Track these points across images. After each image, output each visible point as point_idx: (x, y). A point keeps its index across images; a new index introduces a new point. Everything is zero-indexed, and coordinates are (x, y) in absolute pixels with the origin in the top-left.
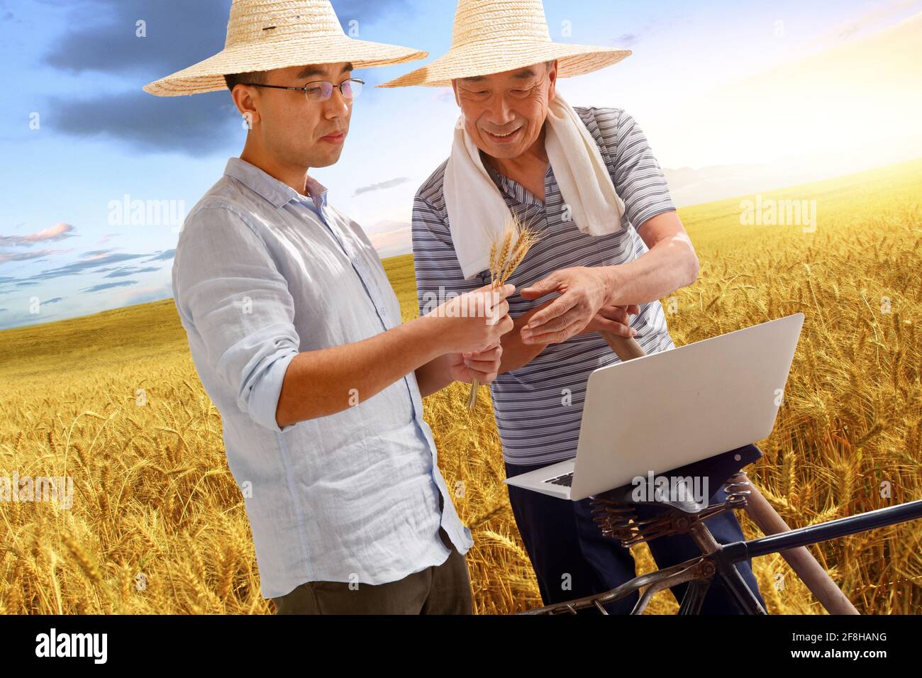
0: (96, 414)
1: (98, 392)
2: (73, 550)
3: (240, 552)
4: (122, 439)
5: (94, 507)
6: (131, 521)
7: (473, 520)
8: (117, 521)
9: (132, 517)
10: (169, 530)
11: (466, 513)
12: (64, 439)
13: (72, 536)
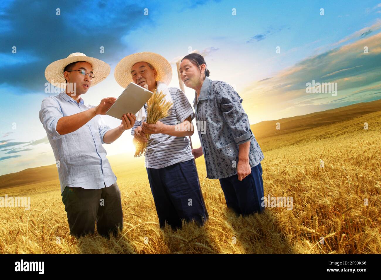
0: (39, 210)
1: (39, 204)
2: (32, 252)
3: (98, 251)
4: (49, 218)
5: (39, 238)
6: (53, 243)
7: (190, 239)
8: (48, 242)
9: (54, 241)
10: (69, 245)
11: (187, 237)
12: (27, 218)
13: (31, 248)
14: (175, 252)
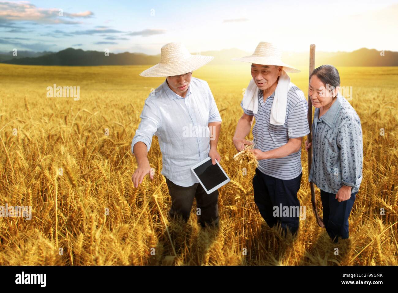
0: (89, 112)
1: (91, 102)
2: (67, 170)
3: (142, 185)
4: (98, 125)
5: (80, 153)
6: (95, 162)
7: (249, 190)
8: (89, 161)
9: (96, 160)
10: (111, 170)
11: (247, 186)
12: (72, 120)
13: (67, 164)
14: (228, 205)
